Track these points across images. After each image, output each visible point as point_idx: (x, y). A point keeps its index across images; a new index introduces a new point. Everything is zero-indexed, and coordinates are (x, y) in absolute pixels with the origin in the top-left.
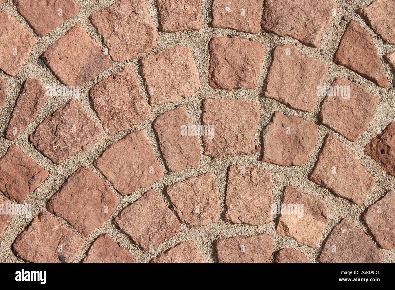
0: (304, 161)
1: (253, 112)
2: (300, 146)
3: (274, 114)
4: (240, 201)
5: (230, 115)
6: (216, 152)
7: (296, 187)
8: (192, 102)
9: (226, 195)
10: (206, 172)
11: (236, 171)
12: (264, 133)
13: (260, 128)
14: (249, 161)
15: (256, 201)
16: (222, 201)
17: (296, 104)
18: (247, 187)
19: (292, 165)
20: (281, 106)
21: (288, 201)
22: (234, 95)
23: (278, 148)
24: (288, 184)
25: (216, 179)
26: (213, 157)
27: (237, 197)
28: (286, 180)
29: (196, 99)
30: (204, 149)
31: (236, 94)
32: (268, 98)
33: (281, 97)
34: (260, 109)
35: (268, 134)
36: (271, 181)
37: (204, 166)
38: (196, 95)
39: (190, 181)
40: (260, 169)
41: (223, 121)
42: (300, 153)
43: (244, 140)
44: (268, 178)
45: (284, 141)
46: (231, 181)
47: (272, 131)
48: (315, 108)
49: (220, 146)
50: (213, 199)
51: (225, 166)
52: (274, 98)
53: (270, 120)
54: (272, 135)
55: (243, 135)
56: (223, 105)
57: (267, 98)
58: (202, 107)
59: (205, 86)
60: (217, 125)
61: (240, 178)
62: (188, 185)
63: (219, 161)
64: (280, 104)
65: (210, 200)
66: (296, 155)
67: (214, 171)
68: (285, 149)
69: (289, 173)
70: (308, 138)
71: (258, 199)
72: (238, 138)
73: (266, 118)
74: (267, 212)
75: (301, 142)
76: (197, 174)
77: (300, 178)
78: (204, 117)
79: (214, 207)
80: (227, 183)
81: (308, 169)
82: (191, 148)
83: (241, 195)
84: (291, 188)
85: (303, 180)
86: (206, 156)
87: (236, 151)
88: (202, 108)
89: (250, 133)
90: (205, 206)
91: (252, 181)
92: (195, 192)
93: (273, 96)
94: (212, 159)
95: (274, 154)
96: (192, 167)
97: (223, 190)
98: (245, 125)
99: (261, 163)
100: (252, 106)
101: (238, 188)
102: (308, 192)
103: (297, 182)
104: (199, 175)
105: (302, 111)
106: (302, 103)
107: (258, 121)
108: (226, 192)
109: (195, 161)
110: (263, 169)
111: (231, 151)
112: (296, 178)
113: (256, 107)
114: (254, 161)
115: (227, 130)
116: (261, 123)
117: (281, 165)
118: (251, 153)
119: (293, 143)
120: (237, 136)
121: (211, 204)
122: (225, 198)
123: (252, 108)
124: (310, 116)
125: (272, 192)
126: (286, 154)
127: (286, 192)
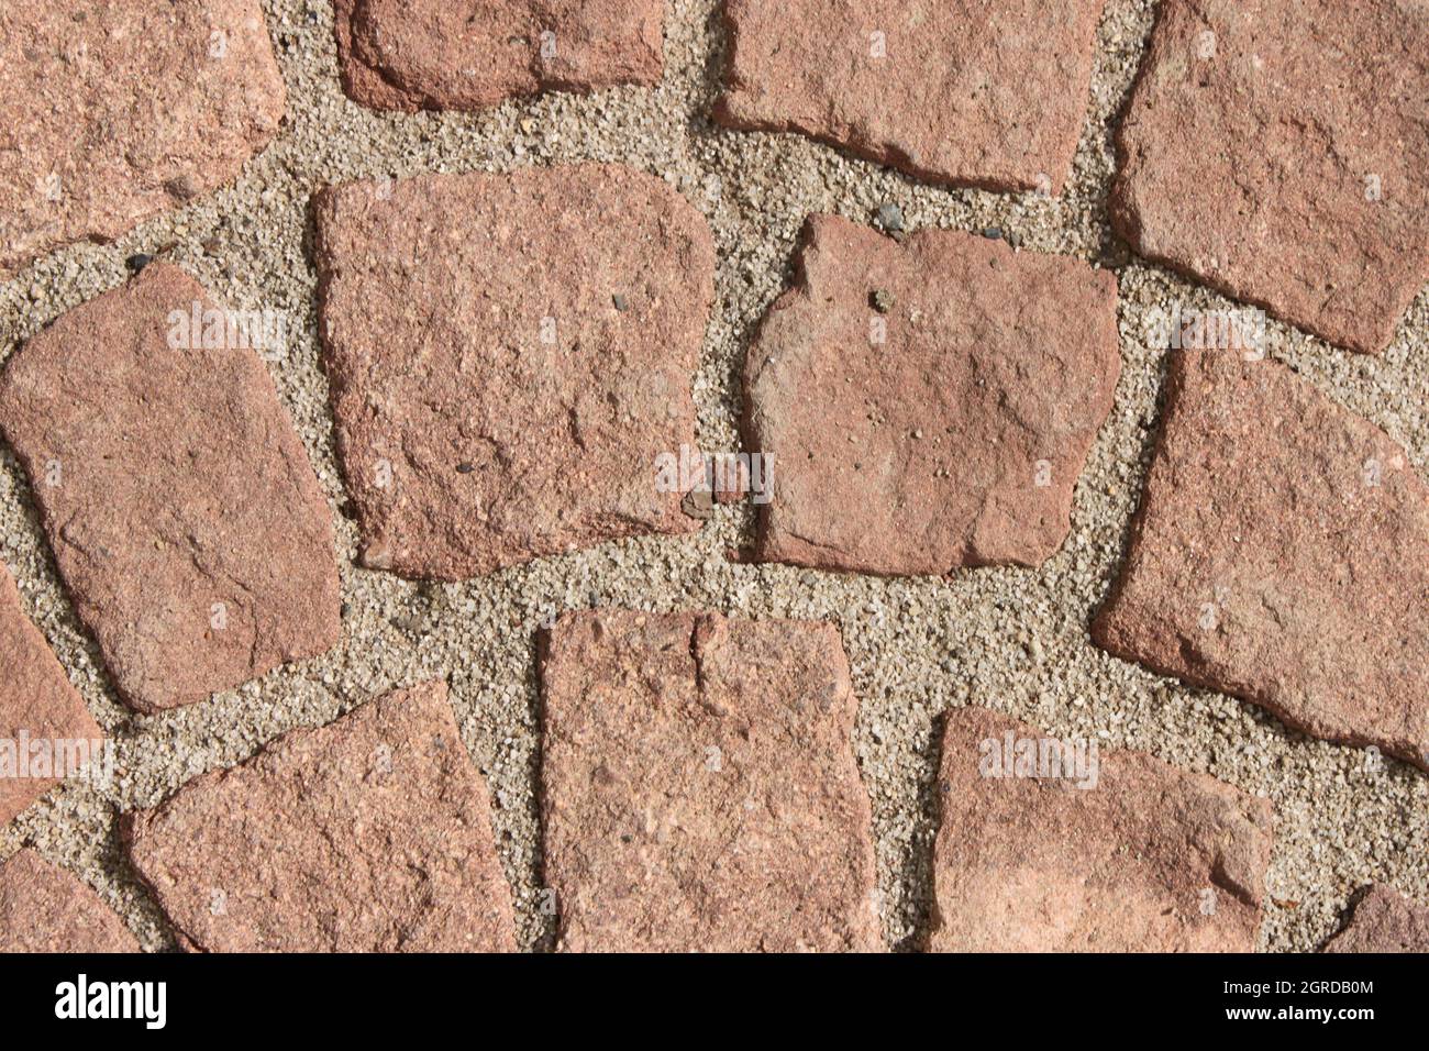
0: (1051, 522)
1: (664, 240)
2: (1012, 429)
3: (806, 234)
4: (643, 852)
5: (509, 276)
6: (440, 539)
7: (1016, 711)
8: (246, 222)
9: (542, 828)
10: (387, 683)
11: (594, 652)
12: (754, 365)
13: (721, 336)
14: (674, 575)
15: (754, 841)
16: (523, 874)
17: (946, 145)
18: (680, 751)
19: (972, 560)
20: (845, 170)
21: (972, 812)
22: (518, 140)
23: (863, 462)
24: (962, 694)
25: (461, 726)
26: (428, 577)
27: (621, 829)
28: (945, 669)
29: (268, 196)
30: (362, 527)
31: (537, 134)
32: (756, 129)
33: (837, 111)
34: (707, 210)
35: (780, 368)
36: (843, 688)
37: (369, 645)
38: (267, 173)
39: (284, 762)
40: (755, 618)
41: (463, 318)
42: (1011, 475)
43: (623, 436)
44: (820, 671)
45: (893, 403)
46: (569, 727)
47: (804, 349)
48: (1079, 159)
49: (464, 498)
50: (460, 864)
51: (512, 624)
52: (793, 127)
53: (784, 273)
54: (809, 372)
55: (612, 398)
56: (455, 212)
57: (747, 129)
58: (314, 249)
59: (317, 103)
60: (426, 352)
61: (622, 695)
62: (277, 789)
63: (468, 595)
64: (836, 158)
65: (437, 875)
66: (992, 493)
67: (443, 671)
68: (908, 458)
69: (958, 623)
70: (1053, 367)
71: (769, 828)
72: (581, 421)
73: (756, 267)
74: (842, 906)
75: (1013, 399)
76: (329, 707)
77: (1037, 646)
78: (331, 310)
79: (470, 916)
80: (540, 742)
81: (1084, 577)
82: (267, 535)
83: (649, 814)
84: (983, 718)
85: (1060, 655)
86: (375, 576)
87: (573, 517)
88: (317, 247)
89: (659, 382)
90: (407, 918)
91: (710, 709)
92: (324, 833)
93: (783, 115)
94: (421, 593)
95: (835, 504)
96: (287, 661)
97: (516, 793)
98: (616, 330)
99: (760, 579)
100: (654, 200)
101: (621, 766)
102: (1104, 733)
103: (1021, 675)
104: (342, 713)
105: (992, 186)
106: (985, 133)
107: (707, 292)
108: (539, 806)
109: (304, 616)
110: (777, 613)
111: (545, 521)
112: (1009, 649)
113: (678, 202)
114: (708, 566)
115: (497, 382)
116: (727, 305)
117: (895, 576)
118: (681, 518)
119: (956, 411)
120: (573, 414)
121: (444, 902)
122: (540, 848)
123: (652, 213)
124: (1050, 215)
125: (860, 761)
126: (923, 493)
127: (950, 751)
